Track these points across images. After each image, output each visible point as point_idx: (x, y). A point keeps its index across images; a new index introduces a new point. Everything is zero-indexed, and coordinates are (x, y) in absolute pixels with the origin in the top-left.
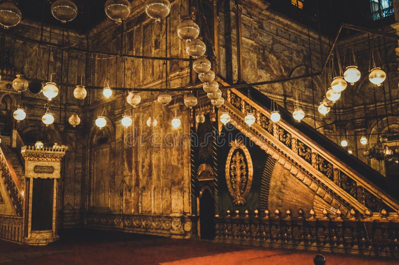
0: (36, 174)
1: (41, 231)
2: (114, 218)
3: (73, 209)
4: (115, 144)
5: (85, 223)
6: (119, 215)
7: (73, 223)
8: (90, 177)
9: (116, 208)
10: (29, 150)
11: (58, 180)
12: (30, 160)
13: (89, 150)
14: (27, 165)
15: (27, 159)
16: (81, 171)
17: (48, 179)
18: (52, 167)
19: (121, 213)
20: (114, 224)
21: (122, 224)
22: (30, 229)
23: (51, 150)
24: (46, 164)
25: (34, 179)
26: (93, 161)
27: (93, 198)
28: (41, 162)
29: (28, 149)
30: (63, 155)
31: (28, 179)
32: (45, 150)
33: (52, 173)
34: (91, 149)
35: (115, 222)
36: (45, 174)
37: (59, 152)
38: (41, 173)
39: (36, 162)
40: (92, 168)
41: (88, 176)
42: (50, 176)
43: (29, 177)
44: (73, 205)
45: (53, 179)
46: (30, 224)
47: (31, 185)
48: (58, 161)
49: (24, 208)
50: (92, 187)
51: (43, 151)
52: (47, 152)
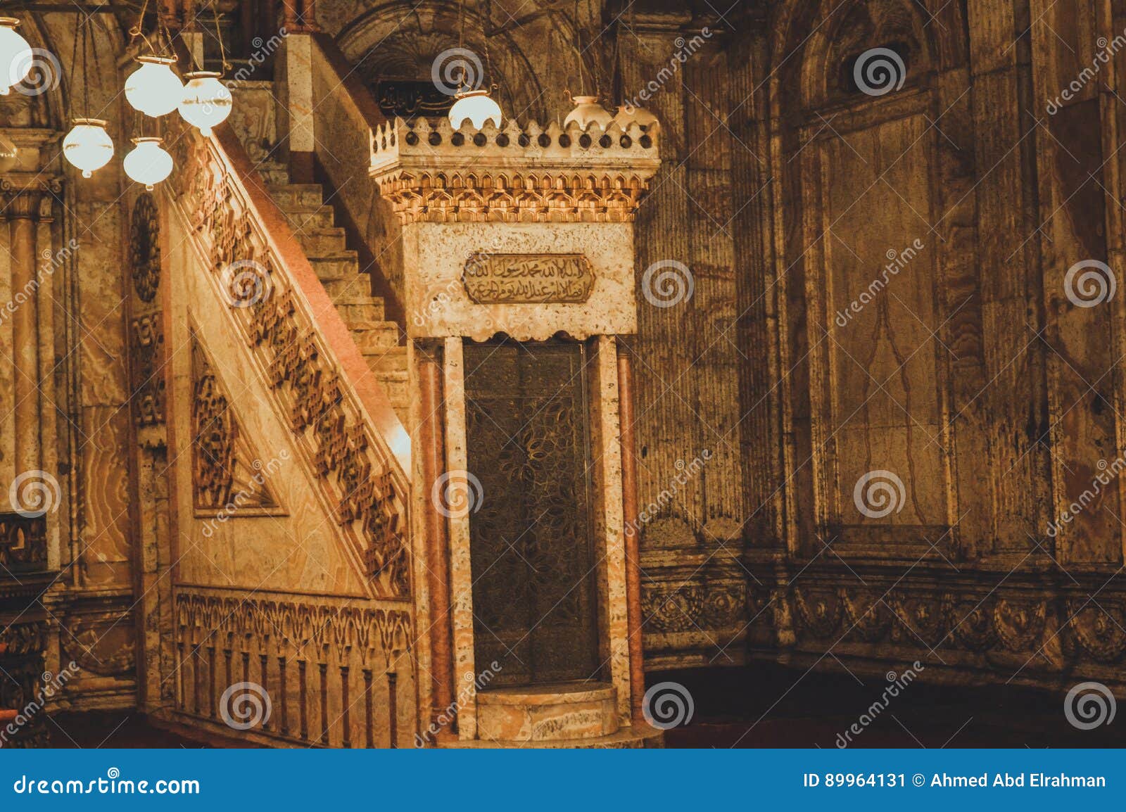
0: (478, 311)
1: (544, 698)
2: (994, 600)
3: (702, 544)
4: (971, 80)
5: (785, 636)
6: (1033, 576)
7: (708, 637)
8: (799, 325)
9: (1006, 532)
10: (424, 149)
11: (623, 344)
12: (435, 219)
13: (776, 143)
14: (418, 251)
15: (407, 211)
16: (729, 288)
17: (561, 339)
18: (577, 258)
19: (1046, 561)
20: (996, 641)
21: (1053, 639)
22: (466, 680)
23: (565, 142)
24: (540, 237)
25: (467, 341)
26: (809, 216)
27: (827, 464)
28: (505, 230)
29: (412, 140)
30: (643, 174)
31: (431, 348)
32: (524, 141)
33: (581, 298)
34: (790, 135)
35: (1004, 630)
36: (538, 309)
37: (615, 153)
38: (509, 301)
39: (472, 229)
40: (809, 266)
41: (783, 317)
42: (575, 320)
43: (438, 333)
44: (694, 513)
45: (593, 341)
46: (465, 650)
47: (456, 390)
48: (616, 220)
49: (420, 544)
50: (815, 394)
51: (514, 150)
52: (535, 153)
